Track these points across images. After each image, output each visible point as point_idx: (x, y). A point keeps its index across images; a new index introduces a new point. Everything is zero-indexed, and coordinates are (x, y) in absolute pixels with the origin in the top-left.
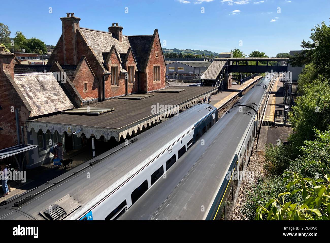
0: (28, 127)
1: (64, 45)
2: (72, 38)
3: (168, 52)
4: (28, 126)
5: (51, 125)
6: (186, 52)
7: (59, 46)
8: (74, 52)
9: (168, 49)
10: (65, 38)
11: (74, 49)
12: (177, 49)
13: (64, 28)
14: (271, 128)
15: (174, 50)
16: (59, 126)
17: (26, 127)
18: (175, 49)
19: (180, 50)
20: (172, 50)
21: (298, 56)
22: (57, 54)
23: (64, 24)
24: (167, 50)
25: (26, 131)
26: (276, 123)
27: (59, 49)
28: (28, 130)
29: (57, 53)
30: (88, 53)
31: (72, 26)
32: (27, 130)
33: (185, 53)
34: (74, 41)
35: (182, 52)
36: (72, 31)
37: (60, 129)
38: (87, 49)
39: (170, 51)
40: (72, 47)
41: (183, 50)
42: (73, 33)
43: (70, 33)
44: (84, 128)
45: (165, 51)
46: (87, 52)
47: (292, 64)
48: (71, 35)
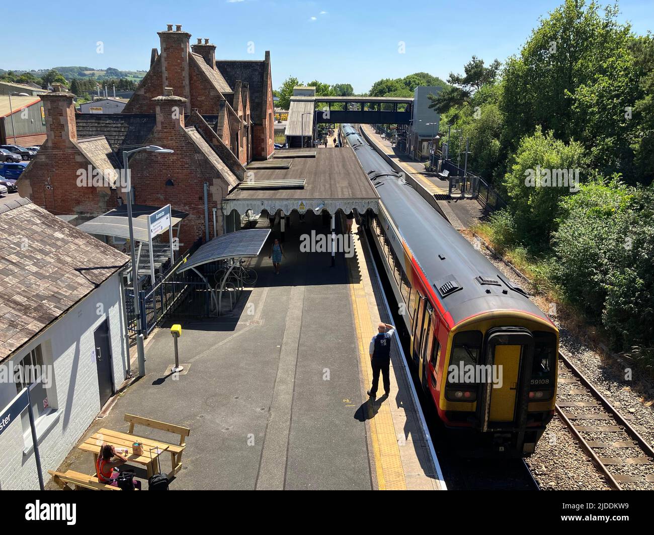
0: (225, 209)
1: (164, 79)
2: (181, 67)
3: (93, 75)
4: (226, 207)
5: (270, 202)
6: (138, 77)
7: (149, 81)
8: (186, 91)
9: (93, 70)
10: (166, 67)
11: (186, 88)
12: (115, 69)
13: (165, 50)
14: (449, 202)
15: (107, 71)
16: (285, 203)
17: (222, 209)
18: (110, 69)
19: (121, 73)
20: (102, 70)
21: (446, 97)
22: (146, 95)
23: (164, 44)
24: (91, 72)
25: (221, 214)
26: (452, 195)
27: (148, 86)
28: (225, 214)
29: (145, 93)
30: (211, 93)
31: (182, 47)
32: (223, 213)
33: (135, 79)
34: (186, 74)
35: (126, 76)
36: (183, 56)
37: (286, 206)
38: (209, 87)
39: (97, 74)
40: (182, 83)
41: (130, 73)
42: (183, 59)
43: (179, 60)
44: (326, 202)
45: (87, 72)
46: (209, 93)
47: (435, 110)
48: (181, 63)
